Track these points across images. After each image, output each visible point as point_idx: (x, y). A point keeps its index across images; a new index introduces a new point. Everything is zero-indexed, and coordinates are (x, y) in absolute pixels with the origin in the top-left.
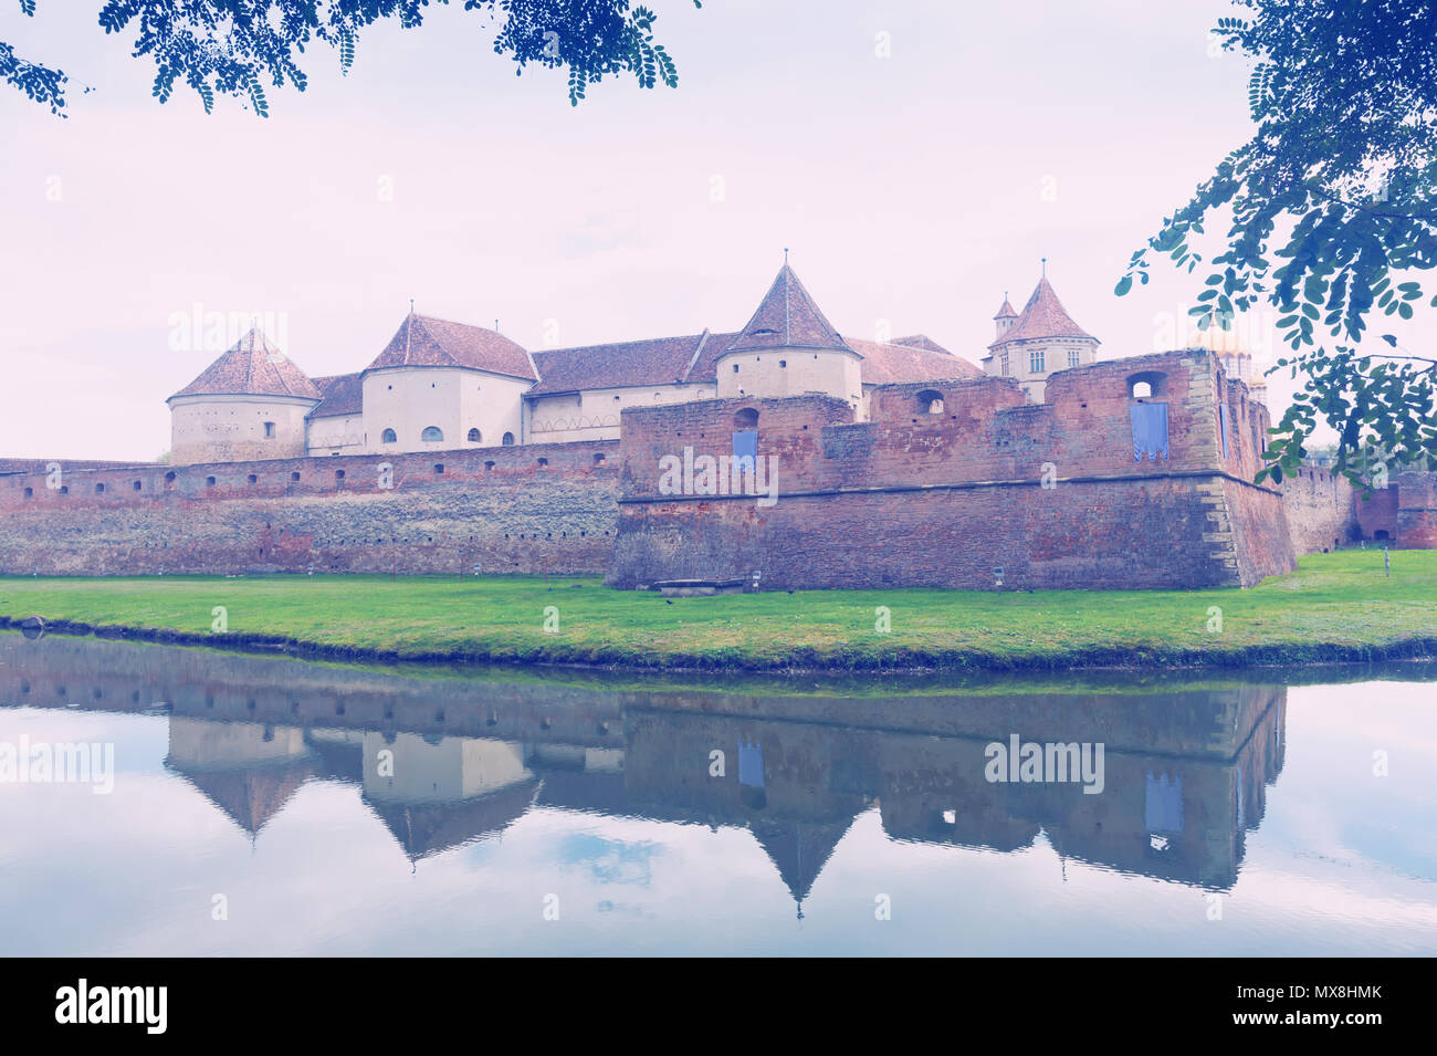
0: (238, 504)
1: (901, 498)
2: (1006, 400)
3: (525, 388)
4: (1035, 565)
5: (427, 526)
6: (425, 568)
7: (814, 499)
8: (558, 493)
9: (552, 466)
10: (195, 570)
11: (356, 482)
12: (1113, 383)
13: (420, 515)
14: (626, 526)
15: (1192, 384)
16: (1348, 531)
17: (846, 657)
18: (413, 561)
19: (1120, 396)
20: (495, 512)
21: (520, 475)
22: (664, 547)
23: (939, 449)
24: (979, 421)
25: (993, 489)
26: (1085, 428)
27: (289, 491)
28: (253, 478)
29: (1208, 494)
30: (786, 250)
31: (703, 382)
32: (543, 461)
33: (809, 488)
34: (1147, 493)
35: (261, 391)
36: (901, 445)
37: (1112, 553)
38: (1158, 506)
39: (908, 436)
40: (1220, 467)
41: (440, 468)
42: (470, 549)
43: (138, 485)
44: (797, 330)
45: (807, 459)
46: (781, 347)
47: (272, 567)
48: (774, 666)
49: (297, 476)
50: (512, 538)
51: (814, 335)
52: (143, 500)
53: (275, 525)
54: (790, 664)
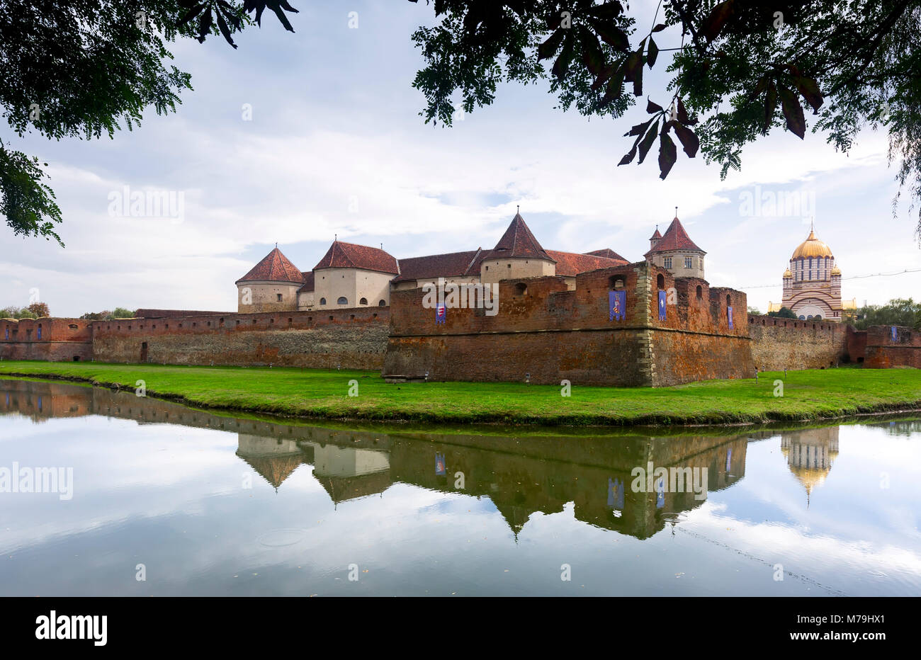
0: (248, 333)
1: (506, 337)
2: (556, 288)
3: (391, 278)
4: (560, 372)
5: (326, 346)
6: (324, 366)
7: (468, 337)
8: (381, 331)
9: (379, 317)
10: (232, 364)
11: (297, 324)
12: (603, 280)
13: (323, 340)
14: (391, 348)
15: (638, 281)
16: (840, 358)
17: (370, 414)
18: (320, 362)
19: (606, 287)
20: (354, 339)
21: (365, 322)
22: (405, 359)
23: (523, 313)
24: (542, 299)
25: (546, 334)
26: (589, 303)
27: (269, 328)
28: (255, 321)
29: (641, 339)
30: (518, 206)
31: (473, 275)
32: (375, 315)
33: (467, 331)
34: (614, 338)
35: (276, 279)
36: (508, 311)
37: (596, 368)
38: (618, 344)
39: (511, 306)
40: (650, 324)
41: (331, 318)
42: (343, 357)
43: (209, 324)
44: (519, 248)
45: (467, 317)
46: (508, 258)
47: (261, 363)
48: (339, 417)
49: (272, 320)
50: (361, 352)
51: (528, 251)
52: (211, 331)
53: (263, 343)
54: (346, 416)
